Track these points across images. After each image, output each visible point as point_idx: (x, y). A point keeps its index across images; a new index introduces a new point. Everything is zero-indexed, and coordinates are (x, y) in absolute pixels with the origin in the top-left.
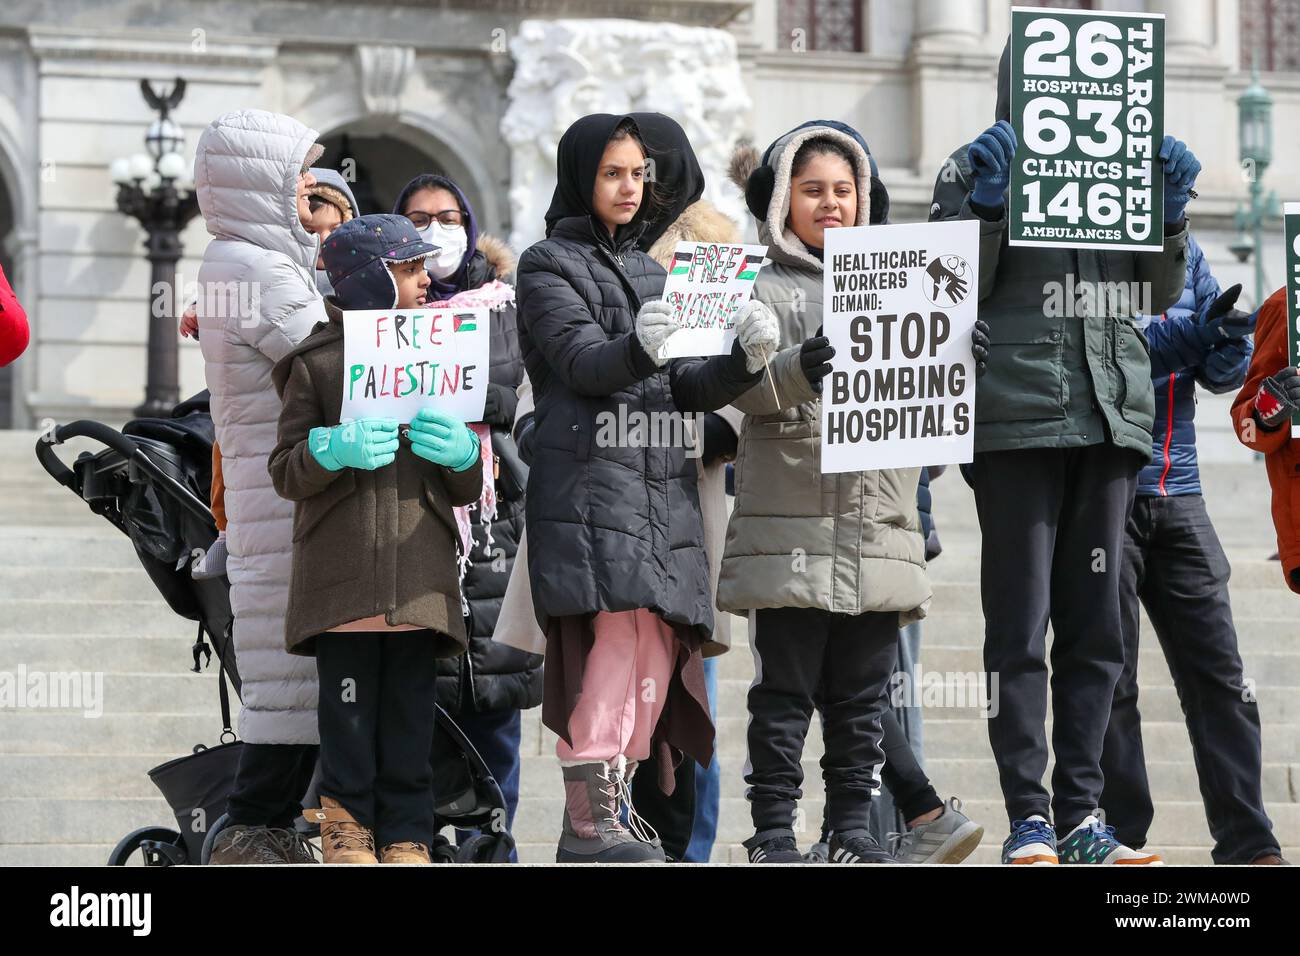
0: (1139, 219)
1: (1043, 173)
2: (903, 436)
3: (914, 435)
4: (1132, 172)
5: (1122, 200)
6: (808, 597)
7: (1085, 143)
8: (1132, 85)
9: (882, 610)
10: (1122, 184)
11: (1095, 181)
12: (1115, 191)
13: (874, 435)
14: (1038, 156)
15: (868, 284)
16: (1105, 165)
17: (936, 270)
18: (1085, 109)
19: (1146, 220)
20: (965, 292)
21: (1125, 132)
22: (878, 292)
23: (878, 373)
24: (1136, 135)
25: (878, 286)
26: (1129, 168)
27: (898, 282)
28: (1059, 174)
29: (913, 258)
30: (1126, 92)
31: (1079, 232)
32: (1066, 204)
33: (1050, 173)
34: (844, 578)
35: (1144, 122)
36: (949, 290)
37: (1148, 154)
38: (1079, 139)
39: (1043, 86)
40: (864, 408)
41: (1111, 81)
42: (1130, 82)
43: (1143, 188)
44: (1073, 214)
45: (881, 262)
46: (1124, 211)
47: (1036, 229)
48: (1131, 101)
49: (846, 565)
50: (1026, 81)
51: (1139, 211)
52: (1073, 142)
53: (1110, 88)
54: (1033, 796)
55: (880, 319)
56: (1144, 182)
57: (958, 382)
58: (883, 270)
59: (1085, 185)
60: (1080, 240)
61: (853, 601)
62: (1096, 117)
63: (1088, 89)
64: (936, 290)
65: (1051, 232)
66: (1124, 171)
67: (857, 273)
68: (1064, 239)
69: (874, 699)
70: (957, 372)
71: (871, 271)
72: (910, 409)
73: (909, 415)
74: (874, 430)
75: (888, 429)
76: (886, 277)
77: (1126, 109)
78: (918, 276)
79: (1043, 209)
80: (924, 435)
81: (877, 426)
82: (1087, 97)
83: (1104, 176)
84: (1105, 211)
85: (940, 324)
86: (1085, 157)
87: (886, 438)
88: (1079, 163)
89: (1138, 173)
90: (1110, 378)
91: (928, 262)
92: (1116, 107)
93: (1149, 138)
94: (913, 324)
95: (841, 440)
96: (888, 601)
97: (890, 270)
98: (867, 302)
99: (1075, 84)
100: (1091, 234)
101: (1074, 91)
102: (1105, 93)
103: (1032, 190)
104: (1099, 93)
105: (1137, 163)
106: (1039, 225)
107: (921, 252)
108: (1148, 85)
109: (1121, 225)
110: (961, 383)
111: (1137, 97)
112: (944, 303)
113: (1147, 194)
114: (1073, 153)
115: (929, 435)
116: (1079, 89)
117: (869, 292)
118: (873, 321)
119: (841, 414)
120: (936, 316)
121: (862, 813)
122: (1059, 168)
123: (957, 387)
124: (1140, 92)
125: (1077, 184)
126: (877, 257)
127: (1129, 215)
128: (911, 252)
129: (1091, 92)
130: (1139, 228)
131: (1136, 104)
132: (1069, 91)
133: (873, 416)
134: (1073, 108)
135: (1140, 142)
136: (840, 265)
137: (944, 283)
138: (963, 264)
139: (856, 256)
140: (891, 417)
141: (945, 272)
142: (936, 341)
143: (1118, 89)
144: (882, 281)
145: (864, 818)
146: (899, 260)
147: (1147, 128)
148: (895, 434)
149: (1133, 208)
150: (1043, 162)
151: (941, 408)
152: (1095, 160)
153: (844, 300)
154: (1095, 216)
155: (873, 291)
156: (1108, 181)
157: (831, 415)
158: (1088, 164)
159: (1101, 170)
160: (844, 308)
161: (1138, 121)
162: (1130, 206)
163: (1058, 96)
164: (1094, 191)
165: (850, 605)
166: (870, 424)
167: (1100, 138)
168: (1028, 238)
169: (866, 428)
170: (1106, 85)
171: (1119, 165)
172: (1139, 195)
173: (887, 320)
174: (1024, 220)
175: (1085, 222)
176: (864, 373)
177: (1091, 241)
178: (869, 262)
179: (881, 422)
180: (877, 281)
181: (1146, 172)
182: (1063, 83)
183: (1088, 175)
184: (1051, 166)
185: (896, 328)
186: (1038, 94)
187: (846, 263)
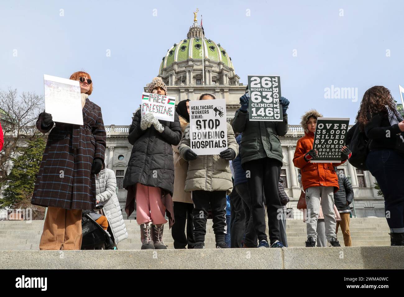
0: (277, 115)
1: (256, 106)
2: (210, 147)
3: (213, 147)
4: (275, 106)
5: (273, 111)
6: (200, 187)
7: (264, 100)
8: (274, 89)
9: (218, 190)
10: (273, 108)
11: (267, 107)
12: (272, 109)
13: (203, 147)
14: (255, 103)
15: (200, 113)
16: (269, 105)
17: (216, 110)
18: (264, 94)
19: (279, 115)
20: (223, 115)
21: (273, 98)
22: (202, 114)
23: (203, 133)
24: (275, 98)
25: (202, 113)
26: (274, 105)
27: (207, 112)
28: (259, 106)
29: (211, 107)
30: (273, 90)
31: (264, 118)
32: (261, 112)
33: (257, 106)
34: (208, 183)
35: (277, 96)
36: (219, 114)
37: (278, 102)
38: (263, 99)
39: (255, 89)
40: (200, 141)
41: (269, 88)
42: (273, 88)
43: (278, 109)
44: (263, 114)
45: (202, 108)
46: (274, 113)
47: (255, 117)
48: (274, 92)
49: (209, 180)
50: (251, 89)
51: (277, 113)
52: (262, 100)
53: (269, 89)
54: (262, 235)
55: (203, 121)
56: (278, 108)
57: (223, 135)
58: (203, 110)
59: (265, 108)
60: (265, 119)
61: (210, 188)
62: (267, 95)
63: (264, 90)
64: (216, 114)
65: (258, 118)
66: (273, 105)
67: (197, 110)
68: (261, 119)
69: (222, 211)
70: (222, 133)
71: (200, 110)
72: (211, 141)
73: (211, 143)
74: (203, 146)
75: (206, 146)
76: (204, 111)
77: (273, 93)
78: (211, 111)
79: (256, 113)
80: (215, 147)
81: (204, 145)
82: (264, 91)
83: (269, 106)
84: (270, 113)
85: (217, 122)
86: (265, 103)
87: (206, 148)
88: (263, 104)
89: (276, 106)
90: (268, 145)
91: (214, 108)
92: (271, 93)
93: (278, 99)
94: (211, 122)
95: (195, 148)
96: (219, 188)
97: (205, 110)
98: (200, 117)
99: (262, 89)
100: (267, 118)
101: (262, 90)
102: (268, 90)
103: (254, 110)
104: (267, 90)
105: (276, 104)
106: (256, 116)
107: (212, 106)
108: (277, 89)
109: (273, 116)
110: (224, 135)
111: (275, 91)
112: (218, 117)
113: (279, 110)
114: (262, 102)
115: (216, 147)
116: (263, 90)
117: (200, 114)
118: (201, 121)
119: (195, 142)
120: (216, 120)
121: (222, 238)
122: (259, 105)
123: (222, 136)
124: (276, 90)
125: (263, 108)
126: (202, 107)
127: (275, 114)
128: (209, 106)
129: (265, 90)
130: (277, 117)
131: (275, 92)
132: (260, 90)
133: (203, 142)
134: (262, 94)
135: (276, 100)
136: (193, 108)
137: (218, 113)
138: (222, 109)
139: (197, 107)
140: (207, 143)
141: (218, 110)
142: (217, 126)
143: (271, 90)
144: (203, 112)
145: (223, 239)
146: (207, 107)
147: (278, 97)
148: (208, 147)
149: (276, 113)
150: (256, 104)
151: (219, 141)
152: (267, 103)
153: (194, 116)
154: (268, 114)
155: (201, 114)
156: (270, 107)
157: (192, 142)
158: (265, 104)
159: (268, 105)
160: (194, 118)
161: (276, 96)
162: (275, 112)
163: (258, 91)
164: (267, 110)
165: (209, 189)
166: (202, 144)
167: (268, 99)
168: (253, 119)
169: (201, 145)
170: (268, 89)
171: (272, 104)
172: (277, 110)
173: (205, 121)
174: (252, 115)
175: (266, 116)
176: (200, 133)
177: (267, 119)
178: (200, 108)
179: (205, 144)
180: (202, 112)
181: (278, 105)
182: (259, 89)
183: (266, 106)
184: (257, 105)
185: (207, 123)
186: (254, 91)
187: (194, 108)
